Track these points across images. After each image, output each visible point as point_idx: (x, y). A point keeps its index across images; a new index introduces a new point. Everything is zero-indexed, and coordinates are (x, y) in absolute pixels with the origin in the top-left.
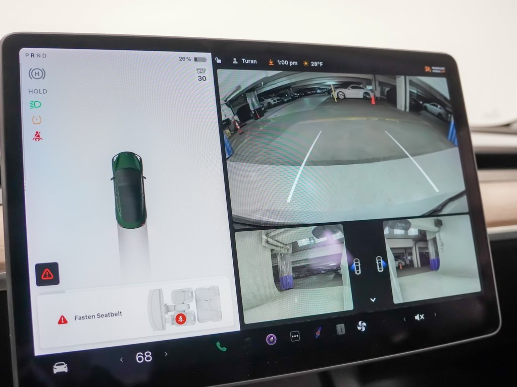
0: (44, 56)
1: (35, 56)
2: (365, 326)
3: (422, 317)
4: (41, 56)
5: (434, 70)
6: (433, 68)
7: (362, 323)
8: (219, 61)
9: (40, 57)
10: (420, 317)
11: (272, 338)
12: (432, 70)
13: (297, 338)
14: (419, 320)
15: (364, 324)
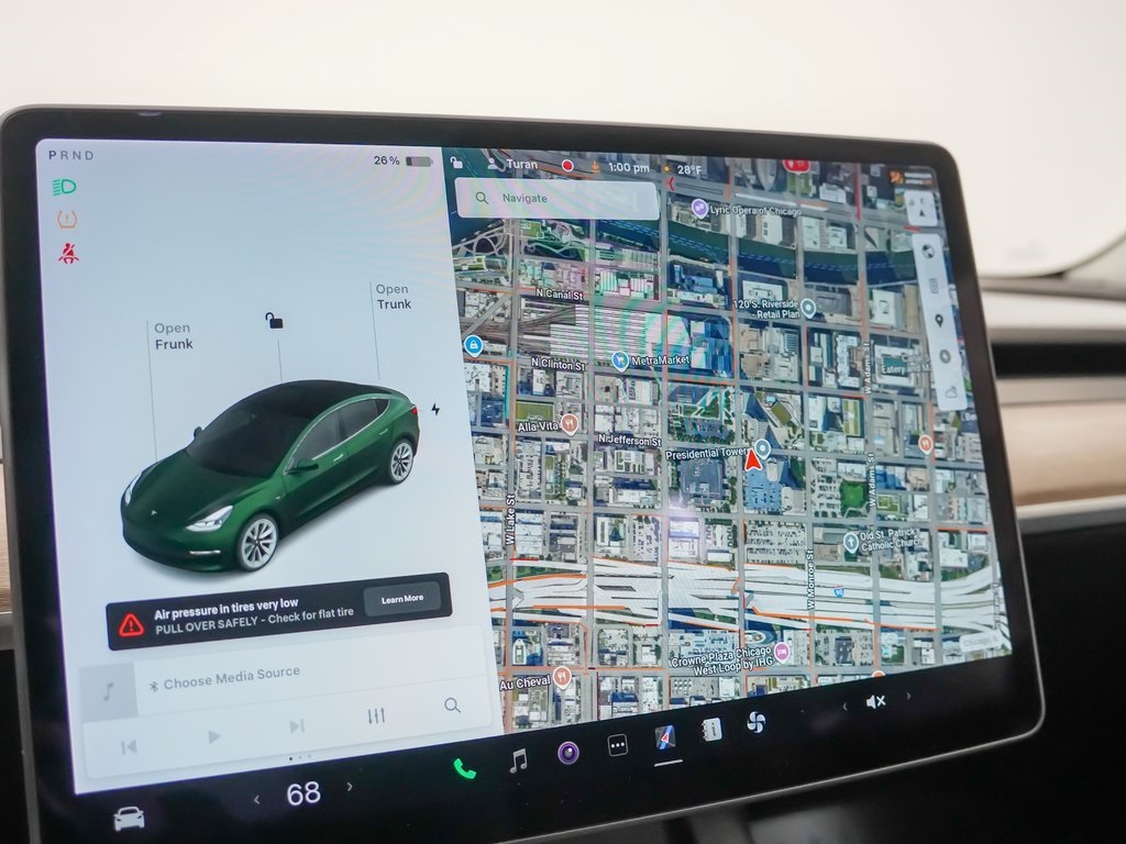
0: (89, 155)
1: (70, 155)
2: (762, 722)
3: (881, 701)
4: (83, 156)
5: (910, 178)
6: (907, 175)
7: (756, 715)
8: (458, 165)
9: (79, 158)
10: (877, 702)
11: (570, 750)
12: (905, 178)
13: (622, 749)
14: (874, 707)
15: (762, 718)
